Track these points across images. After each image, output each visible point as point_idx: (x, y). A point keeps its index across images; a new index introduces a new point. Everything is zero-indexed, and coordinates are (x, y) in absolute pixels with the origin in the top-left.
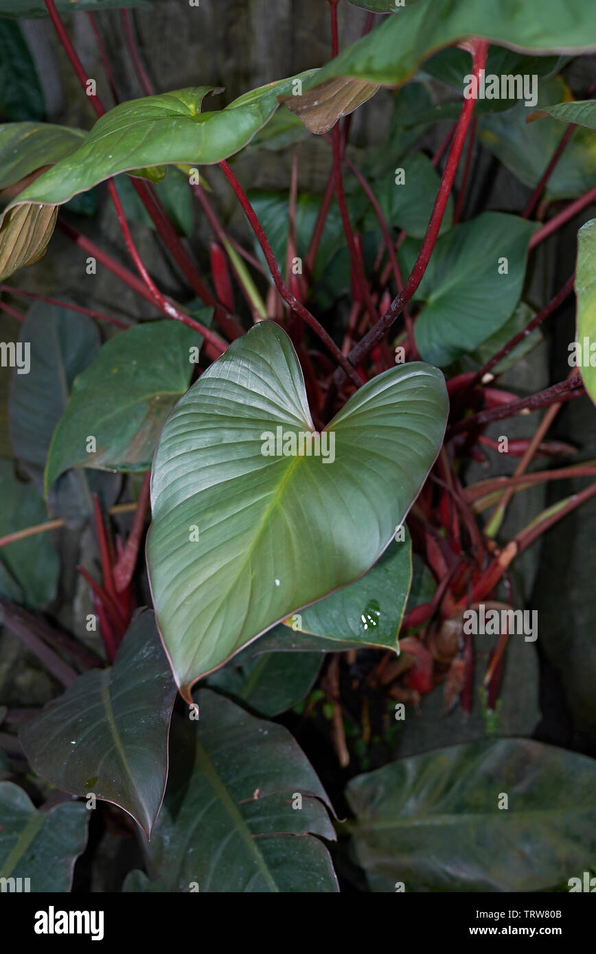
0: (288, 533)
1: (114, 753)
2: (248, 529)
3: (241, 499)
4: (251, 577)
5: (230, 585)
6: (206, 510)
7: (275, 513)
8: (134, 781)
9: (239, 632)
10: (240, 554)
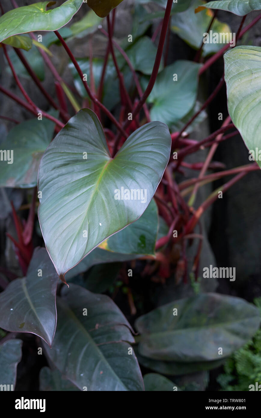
0: (103, 202)
1: (31, 312)
2: (85, 202)
3: (80, 189)
4: (88, 223)
5: (79, 228)
6: (65, 195)
7: (96, 194)
8: (42, 323)
9: (85, 249)
10: (82, 213)
